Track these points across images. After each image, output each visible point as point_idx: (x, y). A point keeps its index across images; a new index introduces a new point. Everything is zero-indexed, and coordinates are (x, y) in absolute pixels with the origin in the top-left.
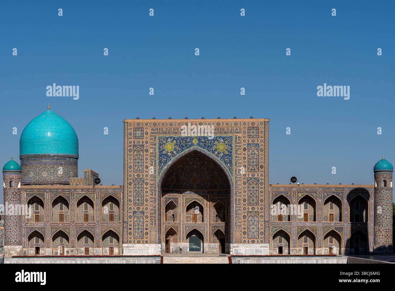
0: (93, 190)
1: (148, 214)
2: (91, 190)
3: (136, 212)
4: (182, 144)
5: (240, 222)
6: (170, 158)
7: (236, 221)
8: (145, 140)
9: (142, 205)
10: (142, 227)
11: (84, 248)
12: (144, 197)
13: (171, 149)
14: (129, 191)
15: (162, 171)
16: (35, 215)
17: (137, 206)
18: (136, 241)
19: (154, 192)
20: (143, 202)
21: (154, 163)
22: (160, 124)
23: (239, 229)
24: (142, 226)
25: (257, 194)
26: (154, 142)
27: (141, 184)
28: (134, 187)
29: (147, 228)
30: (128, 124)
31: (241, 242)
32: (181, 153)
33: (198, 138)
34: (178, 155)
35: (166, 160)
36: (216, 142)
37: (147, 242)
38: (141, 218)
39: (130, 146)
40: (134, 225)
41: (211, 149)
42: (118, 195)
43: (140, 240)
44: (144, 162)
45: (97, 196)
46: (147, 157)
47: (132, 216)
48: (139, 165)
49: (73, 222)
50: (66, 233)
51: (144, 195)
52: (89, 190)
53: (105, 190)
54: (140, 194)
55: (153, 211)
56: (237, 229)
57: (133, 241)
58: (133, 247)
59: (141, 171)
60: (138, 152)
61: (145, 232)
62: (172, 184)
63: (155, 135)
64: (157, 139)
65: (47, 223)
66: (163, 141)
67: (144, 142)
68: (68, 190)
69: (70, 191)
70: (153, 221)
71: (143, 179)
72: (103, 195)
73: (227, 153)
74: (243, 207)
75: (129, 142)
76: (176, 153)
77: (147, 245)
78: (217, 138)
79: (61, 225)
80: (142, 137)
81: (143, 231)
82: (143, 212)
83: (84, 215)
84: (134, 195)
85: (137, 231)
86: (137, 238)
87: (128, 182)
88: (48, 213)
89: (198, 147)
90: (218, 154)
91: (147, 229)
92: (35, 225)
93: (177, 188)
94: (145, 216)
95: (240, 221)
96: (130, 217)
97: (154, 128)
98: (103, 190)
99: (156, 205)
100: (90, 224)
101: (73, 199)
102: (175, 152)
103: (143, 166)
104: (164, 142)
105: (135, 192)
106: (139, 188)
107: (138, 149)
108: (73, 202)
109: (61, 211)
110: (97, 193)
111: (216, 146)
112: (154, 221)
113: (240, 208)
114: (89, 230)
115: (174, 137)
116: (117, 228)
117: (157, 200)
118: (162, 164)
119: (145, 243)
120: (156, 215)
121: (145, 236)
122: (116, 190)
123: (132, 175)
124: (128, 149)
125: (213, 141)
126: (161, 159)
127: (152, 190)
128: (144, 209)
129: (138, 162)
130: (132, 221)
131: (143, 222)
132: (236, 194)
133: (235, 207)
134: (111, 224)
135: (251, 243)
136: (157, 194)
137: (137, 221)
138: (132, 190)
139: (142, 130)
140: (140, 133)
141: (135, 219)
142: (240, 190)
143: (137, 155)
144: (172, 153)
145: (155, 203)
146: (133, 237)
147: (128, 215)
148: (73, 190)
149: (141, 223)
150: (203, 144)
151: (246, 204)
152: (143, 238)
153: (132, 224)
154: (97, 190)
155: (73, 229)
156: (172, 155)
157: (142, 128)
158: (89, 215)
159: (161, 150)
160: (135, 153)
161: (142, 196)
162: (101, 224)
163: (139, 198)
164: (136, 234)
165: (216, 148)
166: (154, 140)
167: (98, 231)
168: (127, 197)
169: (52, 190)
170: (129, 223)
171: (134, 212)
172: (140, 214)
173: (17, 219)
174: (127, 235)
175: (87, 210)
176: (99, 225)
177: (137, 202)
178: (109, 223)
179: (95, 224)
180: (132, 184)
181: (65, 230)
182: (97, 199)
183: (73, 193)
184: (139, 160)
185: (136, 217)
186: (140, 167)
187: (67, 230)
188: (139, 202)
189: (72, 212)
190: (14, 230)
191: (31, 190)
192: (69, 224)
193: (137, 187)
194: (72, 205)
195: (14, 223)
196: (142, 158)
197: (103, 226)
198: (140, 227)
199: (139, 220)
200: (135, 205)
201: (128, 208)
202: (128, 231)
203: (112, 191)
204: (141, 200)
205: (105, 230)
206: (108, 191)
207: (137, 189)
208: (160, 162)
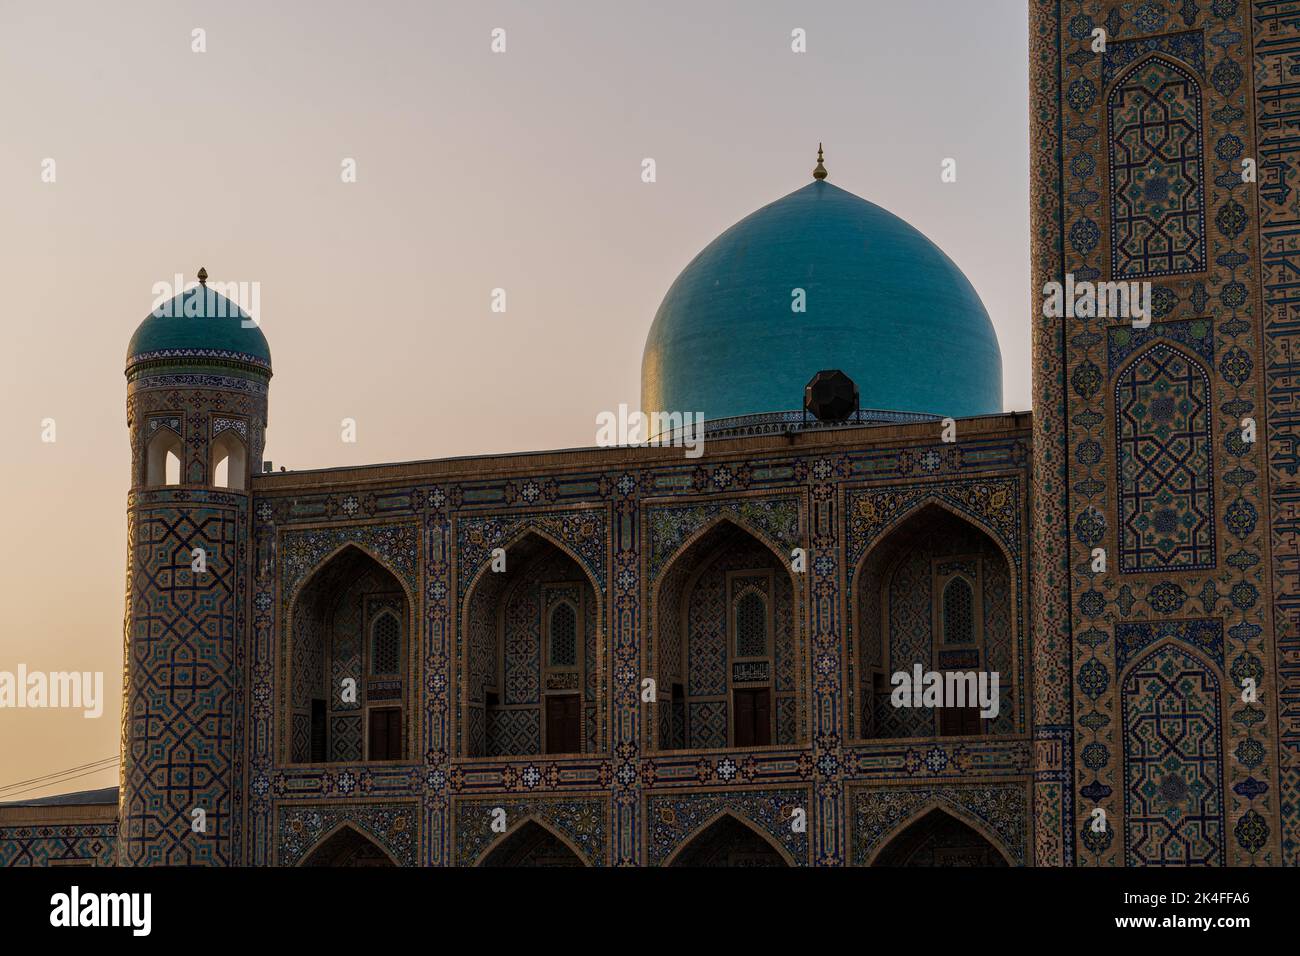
0: (789, 472)
1: (1260, 646)
2: (769, 474)
3: (1144, 633)
10: (1211, 771)
12: (1219, 494)
14: (1072, 448)
16: (372, 711)
17: (1157, 579)
20: (1213, 536)
24: (1202, 758)
27: (1189, 379)
29: (1258, 775)
38: (1198, 685)
39: (1080, 55)
40: (1127, 751)
42: (998, 500)
44: (1209, 178)
45: (823, 517)
46: (1235, 128)
47: (1111, 671)
49: (626, 749)
50: (569, 841)
52: (757, 474)
53: (885, 464)
54: (1180, 463)
59: (1178, 261)
60: (1155, 98)
61: (1232, 819)
65: (431, 761)
67: (1203, 3)
68: (592, 487)
69: (604, 488)
71: (1198, 331)
72: (866, 508)
79: (531, 777)
82: (1216, 626)
83: (737, 692)
85: (1158, 809)
87: (1072, 366)
88: (438, 684)
91: (1250, 788)
92: (347, 783)
94: (1228, 665)
96: (1094, 680)
98: (870, 466)
100: (767, 767)
101: (626, 556)
103: (1200, 211)
105: (1128, 447)
106: (1164, 409)
107: (1153, 69)
108: (627, 580)
109: (561, 669)
110: (823, 490)
114: (753, 812)
116: (996, 796)
121: (1238, 857)
122: (979, 458)
124: (1065, 87)
129: (1156, 188)
130: (1114, 715)
131: (1219, 718)
134: (937, 761)
137: (1158, 717)
138: (1100, 432)
141: (1141, 702)
143: (1143, 126)
146: (1128, 864)
147: (1078, 663)
148: (625, 485)
149: (1193, 739)
153: (1114, 749)
154: (822, 469)
155: (626, 815)
158: (773, 694)
160: (1123, 115)
162: (853, 764)
167: (830, 824)
168: (1066, 502)
169: (470, 496)
170: (1087, 740)
171: (1127, 631)
172: (1186, 645)
173: (196, 733)
174: (1065, 852)
175: (761, 651)
176: (834, 771)
177: (1151, 538)
178: (923, 749)
179: (804, 767)
180: (1103, 385)
181: (563, 821)
182: (823, 541)
183: (626, 510)
184: (1159, 169)
185: (1151, 680)
186: (1171, 227)
187: (578, 817)
188: (1170, 542)
189: (620, 663)
190: (171, 828)
191: (321, 507)
192: (598, 768)
193: (1148, 404)
194: (621, 611)
195: (170, 766)
196: (1191, 147)
197: (877, 782)
198: (1190, 775)
199: (1178, 703)
200: (1133, 570)
201: (1075, 598)
202: (1072, 812)
203: (945, 468)
204: (1188, 515)
205: (887, 814)
206: (910, 468)
207: (1148, 426)
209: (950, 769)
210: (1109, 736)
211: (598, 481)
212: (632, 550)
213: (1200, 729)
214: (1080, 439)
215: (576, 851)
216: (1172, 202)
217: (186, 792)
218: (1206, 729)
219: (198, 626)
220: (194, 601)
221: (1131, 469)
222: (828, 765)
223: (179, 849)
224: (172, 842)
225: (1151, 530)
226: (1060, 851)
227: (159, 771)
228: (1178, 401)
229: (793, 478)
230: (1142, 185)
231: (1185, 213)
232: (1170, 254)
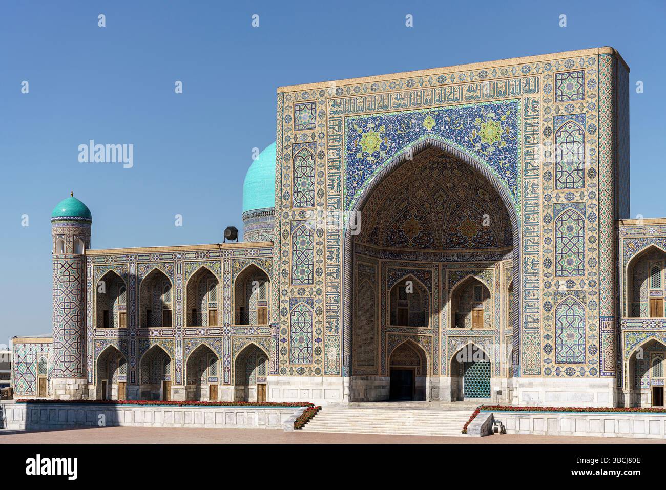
0: (218, 254)
1: (322, 305)
2: (214, 254)
3: (296, 301)
4: (399, 131)
5: (538, 321)
6: (371, 167)
7: (527, 317)
8: (318, 130)
9: (309, 284)
10: (310, 336)
11: (209, 385)
12: (314, 266)
13: (374, 145)
14: (282, 252)
15: (354, 202)
16: (120, 313)
17: (299, 287)
18: (295, 370)
19: (335, 252)
20: (313, 276)
21: (337, 182)
22: (351, 90)
23: (535, 338)
24: (308, 333)
25: (580, 245)
26: (338, 133)
27: (309, 235)
28: (293, 241)
29: (320, 337)
30: (285, 97)
31: (539, 373)
32: (396, 155)
33: (436, 113)
34: (391, 159)
35: (364, 175)
36: (478, 120)
37: (318, 372)
38: (308, 314)
39: (287, 147)
40: (291, 330)
41: (466, 139)
42: (268, 264)
43: (303, 366)
44: (316, 182)
45: (227, 266)
46: (323, 169)
47: (288, 310)
48: (306, 189)
49: (179, 326)
50: (165, 350)
51: (315, 260)
52: (211, 255)
53: (242, 253)
54: (306, 257)
55: (333, 296)
56: (528, 338)
57: (288, 369)
58: (289, 383)
59: (308, 204)
60: (304, 159)
61: (314, 348)
62: (411, 237)
63: (339, 116)
64: (344, 126)
65: (131, 329)
66: (356, 130)
67: (317, 134)
68: (171, 256)
69: (174, 257)
70: (332, 320)
72: (237, 264)
73: (504, 144)
74: (544, 280)
75: (284, 138)
76: (384, 156)
77: (318, 379)
78: (479, 109)
79: (156, 333)
80: (311, 124)
81: (312, 345)
82: (312, 299)
83: (209, 311)
84: (292, 260)
85: (298, 345)
86: (298, 363)
87: (282, 231)
88: (133, 308)
89: (436, 136)
90: (482, 149)
91: (318, 340)
92: (110, 334)
93: (427, 247)
94: (315, 309)
95: (536, 318)
96: (284, 312)
97: (339, 101)
98: (238, 253)
99: (338, 283)
100: (212, 332)
101: (179, 275)
102: (382, 154)
103: (314, 190)
104: (360, 131)
105: (295, 252)
106: (303, 243)
107: (304, 152)
108: (179, 282)
109: (167, 303)
110: (227, 259)
111: (479, 130)
112: (335, 320)
113: (536, 285)
114: (209, 343)
115: (381, 119)
116: (266, 340)
117: (341, 270)
118: (355, 185)
119: (313, 373)
120: (338, 306)
121: (315, 358)
122: (264, 252)
123: (290, 214)
124: (283, 155)
125: (471, 119)
126: (351, 172)
127: (331, 247)
128: (313, 292)
129: (304, 184)
130: (289, 321)
131: (312, 323)
132: (526, 248)
133: (525, 281)
134: (252, 331)
135: (565, 374)
136: (341, 255)
137: (299, 322)
138: (288, 248)
139: (312, 109)
140: (309, 115)
141: (295, 318)
142: (536, 238)
143: (301, 167)
144: (377, 155)
145: (337, 277)
146: (290, 359)
147: (281, 308)
148: (179, 256)
149: (306, 328)
150: (447, 127)
151: (550, 272)
152: (310, 363)
153: (288, 330)
154: (227, 254)
155: (179, 344)
156: (375, 161)
157: (312, 103)
158: (218, 312)
159: (351, 151)
160: (297, 163)
161: (311, 263)
162: (233, 331)
163: (304, 268)
164: (297, 353)
165: (478, 136)
166: (336, 128)
167: (227, 347)
168: (280, 266)
169: (140, 258)
170: (282, 328)
171: (293, 300)
172: (305, 304)
173: (71, 320)
174: (276, 356)
175: (215, 300)
176: (228, 333)
177: (299, 276)
178: (249, 328)
179: (221, 332)
180: (289, 236)
181: (164, 345)
182: (227, 273)
183: (179, 263)
184: (305, 179)
185: (297, 313)
186: (307, 195)
187: (167, 344)
188: (303, 277)
189: (177, 304)
190: (65, 346)
191: (103, 260)
192: (172, 331)
193: (300, 241)
194: (178, 290)
195: (64, 329)
196: (312, 173)
197: (238, 336)
198: (305, 336)
199: (303, 318)
200: (295, 284)
201: (281, 291)
202: (278, 345)
203: (255, 255)
204: (307, 271)
205: (241, 344)
206: (247, 254)
207: (299, 247)
208: (350, 179)
209: (255, 333)
210: (287, 327)
211: (172, 255)
212: (180, 274)
213: (308, 325)
214: (284, 250)
215: (167, 352)
216: (307, 188)
217: (69, 336)
218: (309, 325)
219: (71, 292)
220: (69, 285)
221: (295, 258)
222: (227, 331)
223: (67, 351)
224: (65, 349)
225: (299, 274)
226: (275, 355)
227: (62, 331)
228: (306, 241)
229: (219, 256)
230: (301, 183)
231: (310, 191)
232: (306, 202)
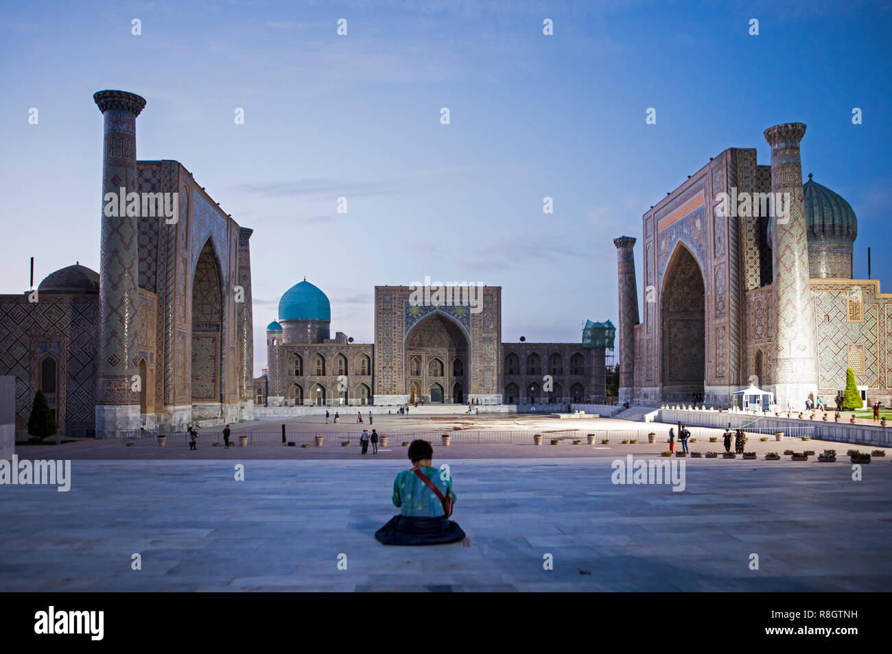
0: (347, 348)
2: (345, 348)
3: (385, 367)
4: (426, 307)
6: (415, 319)
7: (473, 374)
8: (393, 304)
9: (390, 361)
12: (393, 354)
13: (416, 312)
14: (379, 349)
15: (408, 331)
16: (295, 370)
17: (387, 362)
18: (385, 393)
19: (401, 349)
20: (392, 358)
21: (401, 324)
22: (406, 291)
23: (476, 381)
24: (390, 379)
25: (491, 351)
26: (402, 306)
27: (390, 343)
28: (383, 345)
30: (379, 290)
31: (477, 392)
32: (425, 316)
34: (423, 317)
35: (412, 322)
37: (395, 393)
38: (390, 372)
39: (380, 309)
40: (383, 378)
41: (452, 312)
42: (370, 352)
43: (389, 391)
44: (393, 323)
45: (351, 353)
46: (395, 319)
47: (382, 371)
48: (388, 326)
49: (329, 376)
50: (323, 385)
51: (393, 352)
53: (358, 348)
54: (389, 351)
55: (400, 366)
56: (474, 381)
57: (383, 392)
58: (383, 397)
59: (389, 331)
60: (388, 314)
62: (416, 343)
63: (402, 299)
64: (404, 303)
65: (306, 376)
66: (409, 305)
67: (393, 306)
68: (325, 348)
70: (400, 374)
71: (391, 338)
72: (356, 352)
73: (465, 315)
74: (479, 362)
75: (379, 306)
77: (395, 396)
79: (318, 378)
80: (390, 301)
81: (392, 383)
82: (392, 367)
83: (339, 370)
84: (383, 352)
85: (386, 383)
86: (386, 390)
87: (379, 341)
88: (307, 368)
89: (440, 312)
90: (457, 316)
92: (296, 378)
93: (420, 347)
94: (393, 370)
95: (476, 374)
96: (380, 371)
97: (402, 294)
98: (356, 348)
99: (403, 361)
101: (329, 355)
102: (419, 315)
103: (392, 326)
105: (384, 349)
106: (387, 346)
107: (388, 312)
108: (329, 358)
109: (318, 366)
110: (351, 350)
111: (456, 310)
113: (477, 364)
116: (369, 381)
118: (409, 325)
119: (393, 393)
120: (402, 369)
122: (367, 348)
123: (382, 335)
124: (379, 312)
126: (407, 320)
127: (399, 347)
128: (392, 364)
129: (387, 324)
130: (382, 375)
131: (392, 375)
132: (473, 351)
133: (473, 362)
134: (363, 378)
135: (486, 393)
137: (386, 375)
138: (382, 347)
139: (390, 296)
140: (389, 298)
142: (477, 348)
143: (386, 317)
144: (417, 315)
145: (402, 358)
146: (383, 389)
148: (329, 348)
149: (389, 377)
150: (444, 307)
152: (392, 390)
154: (350, 348)
155: (329, 382)
156: (417, 317)
157: (390, 294)
158: (343, 370)
159: (407, 313)
160: (384, 315)
161: (391, 353)
162: (354, 378)
163: (388, 355)
164: (386, 386)
165: (456, 312)
166: (401, 304)
167: (352, 384)
168: (377, 354)
169: (310, 348)
170: (379, 377)
172: (389, 368)
174: (378, 388)
175: (341, 365)
176: (352, 378)
180: (382, 343)
181: (322, 383)
183: (329, 351)
184: (388, 322)
185: (386, 372)
186: (389, 328)
187: (324, 382)
188: (388, 359)
189: (328, 367)
191: (292, 348)
192: (326, 377)
196: (391, 320)
197: (356, 380)
199: (388, 374)
200: (385, 361)
201: (379, 363)
202: (378, 384)
203: (364, 349)
204: (390, 356)
205: (357, 383)
206: (361, 349)
208: (407, 323)
225: (386, 357)
228: (389, 345)
